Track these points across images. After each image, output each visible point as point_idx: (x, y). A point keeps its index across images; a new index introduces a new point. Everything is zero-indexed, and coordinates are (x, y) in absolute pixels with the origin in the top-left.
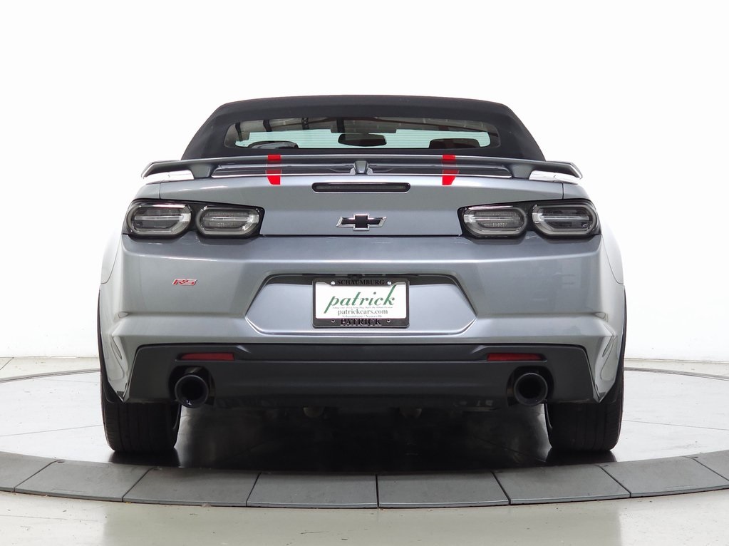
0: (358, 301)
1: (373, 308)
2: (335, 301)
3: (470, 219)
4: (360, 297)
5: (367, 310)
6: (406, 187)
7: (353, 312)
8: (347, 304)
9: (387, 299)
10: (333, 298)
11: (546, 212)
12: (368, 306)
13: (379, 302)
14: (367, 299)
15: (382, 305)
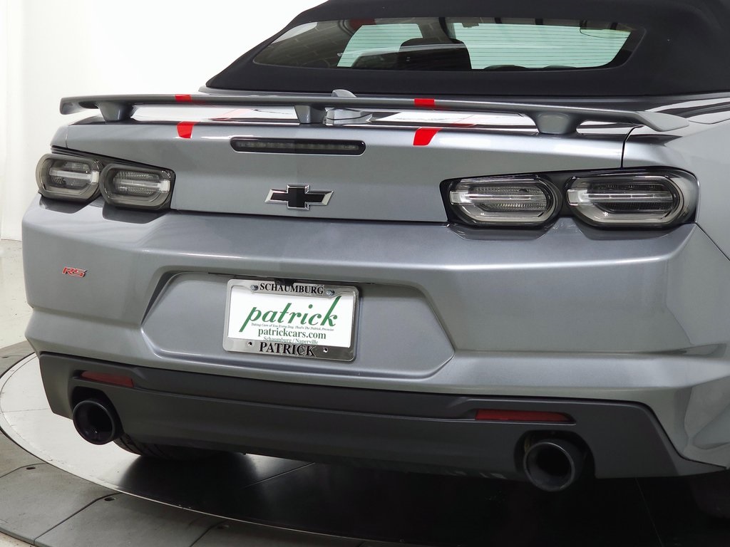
0: (287, 317)
1: (307, 329)
2: (255, 314)
3: (463, 197)
4: (290, 310)
5: (298, 331)
6: (359, 147)
7: (278, 333)
8: (271, 320)
9: (327, 317)
10: (254, 310)
11: (592, 188)
12: (301, 325)
13: (316, 320)
14: (299, 315)
15: (318, 326)
